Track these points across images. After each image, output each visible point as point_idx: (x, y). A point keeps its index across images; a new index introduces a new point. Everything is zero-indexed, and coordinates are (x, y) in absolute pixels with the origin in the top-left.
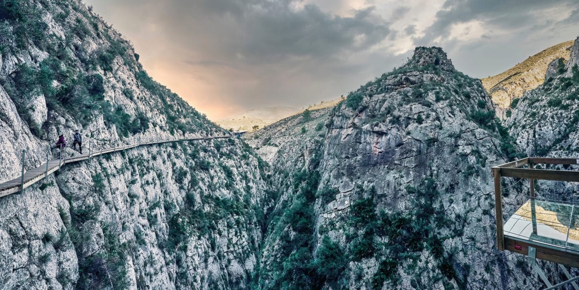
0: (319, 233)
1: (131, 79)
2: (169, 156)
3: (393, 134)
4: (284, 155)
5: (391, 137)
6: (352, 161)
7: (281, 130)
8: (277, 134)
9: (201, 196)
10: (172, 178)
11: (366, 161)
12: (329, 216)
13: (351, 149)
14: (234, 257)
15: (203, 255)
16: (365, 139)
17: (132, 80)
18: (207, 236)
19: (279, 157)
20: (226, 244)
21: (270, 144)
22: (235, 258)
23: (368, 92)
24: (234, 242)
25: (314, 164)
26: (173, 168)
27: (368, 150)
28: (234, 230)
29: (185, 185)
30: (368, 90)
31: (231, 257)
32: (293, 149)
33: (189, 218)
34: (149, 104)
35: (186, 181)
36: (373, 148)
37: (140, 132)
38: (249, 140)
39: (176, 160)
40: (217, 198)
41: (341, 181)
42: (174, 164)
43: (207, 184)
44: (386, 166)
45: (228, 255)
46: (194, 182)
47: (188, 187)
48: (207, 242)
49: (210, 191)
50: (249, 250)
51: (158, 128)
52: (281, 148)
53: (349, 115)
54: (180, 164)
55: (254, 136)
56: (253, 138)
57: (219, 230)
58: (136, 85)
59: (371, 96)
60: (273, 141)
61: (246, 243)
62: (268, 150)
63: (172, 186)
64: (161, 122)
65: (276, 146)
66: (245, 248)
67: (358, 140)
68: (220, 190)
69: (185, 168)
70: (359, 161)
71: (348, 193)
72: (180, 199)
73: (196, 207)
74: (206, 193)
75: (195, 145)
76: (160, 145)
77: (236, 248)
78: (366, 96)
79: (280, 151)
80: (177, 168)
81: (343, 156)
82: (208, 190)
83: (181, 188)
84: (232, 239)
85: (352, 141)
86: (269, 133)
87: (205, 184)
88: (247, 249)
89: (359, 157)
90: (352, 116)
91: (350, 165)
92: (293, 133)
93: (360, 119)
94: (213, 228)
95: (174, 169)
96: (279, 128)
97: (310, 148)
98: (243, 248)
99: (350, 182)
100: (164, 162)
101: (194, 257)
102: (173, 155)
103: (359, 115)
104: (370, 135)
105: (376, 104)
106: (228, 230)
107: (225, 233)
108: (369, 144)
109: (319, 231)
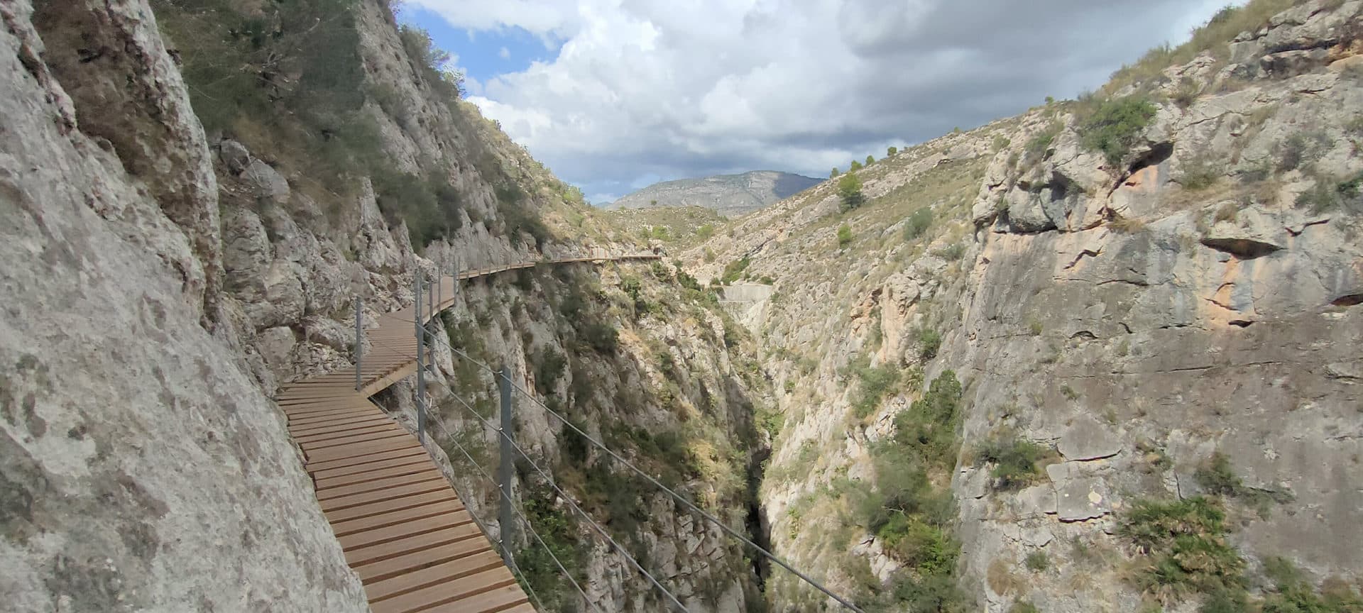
0: (993, 587)
1: (391, 51)
2: (515, 313)
3: (1314, 252)
4: (790, 308)
5: (1302, 262)
6: (1108, 350)
7: (775, 236)
8: (766, 248)
9: (602, 430)
10: (527, 380)
11: (1166, 352)
12: (1023, 536)
13: (1102, 306)
14: (693, 589)
15: (622, 592)
16: (1165, 268)
17: (398, 58)
18: (628, 541)
19: (775, 314)
20: (673, 556)
21: (747, 277)
22: (696, 592)
23: (1167, 89)
24: (691, 549)
25: (921, 347)
26: (525, 349)
27: (1179, 311)
28: (690, 519)
29: (560, 398)
30: (1168, 80)
31: (686, 589)
32: (814, 293)
33: (579, 493)
34: (451, 143)
35: (562, 387)
36: (1201, 306)
37: (441, 239)
38: (691, 265)
39: (532, 326)
40: (643, 435)
41: (1064, 418)
42: (527, 338)
43: (613, 393)
44: (1279, 381)
45: (677, 584)
46: (582, 390)
47: (568, 404)
48: (629, 556)
49: (621, 412)
50: (729, 570)
51: (480, 226)
52: (781, 288)
53: (1089, 180)
54: (543, 337)
55: (702, 255)
56: (700, 261)
57: (655, 521)
58: (410, 75)
59: (1184, 101)
60: (754, 268)
61: (719, 552)
62: (744, 291)
63: (531, 406)
64: (487, 206)
65: (768, 281)
66: (719, 566)
67: (1130, 275)
68: (645, 410)
69: (559, 350)
70: (1137, 352)
71: (1098, 463)
72: (550, 440)
73: (590, 461)
74: (615, 418)
75: (572, 281)
76: (489, 280)
77: (697, 565)
78: (1165, 104)
79: (777, 295)
80: (536, 349)
81: (1068, 330)
82: (617, 411)
83: (553, 407)
84: (686, 541)
85: (1102, 277)
86: (742, 246)
87: (607, 394)
88: (724, 567)
89: (1141, 337)
90: (1105, 184)
91: (1096, 365)
92: (813, 244)
93: (1137, 195)
94: (640, 517)
95: (531, 352)
96: (769, 232)
97: (903, 296)
98: (712, 564)
99: (1104, 426)
100: (506, 334)
101: (604, 603)
102: (524, 311)
103: (1130, 180)
104: (1192, 255)
105: (1212, 134)
106: (675, 520)
107: (669, 529)
108: (1186, 288)
109: (990, 580)
